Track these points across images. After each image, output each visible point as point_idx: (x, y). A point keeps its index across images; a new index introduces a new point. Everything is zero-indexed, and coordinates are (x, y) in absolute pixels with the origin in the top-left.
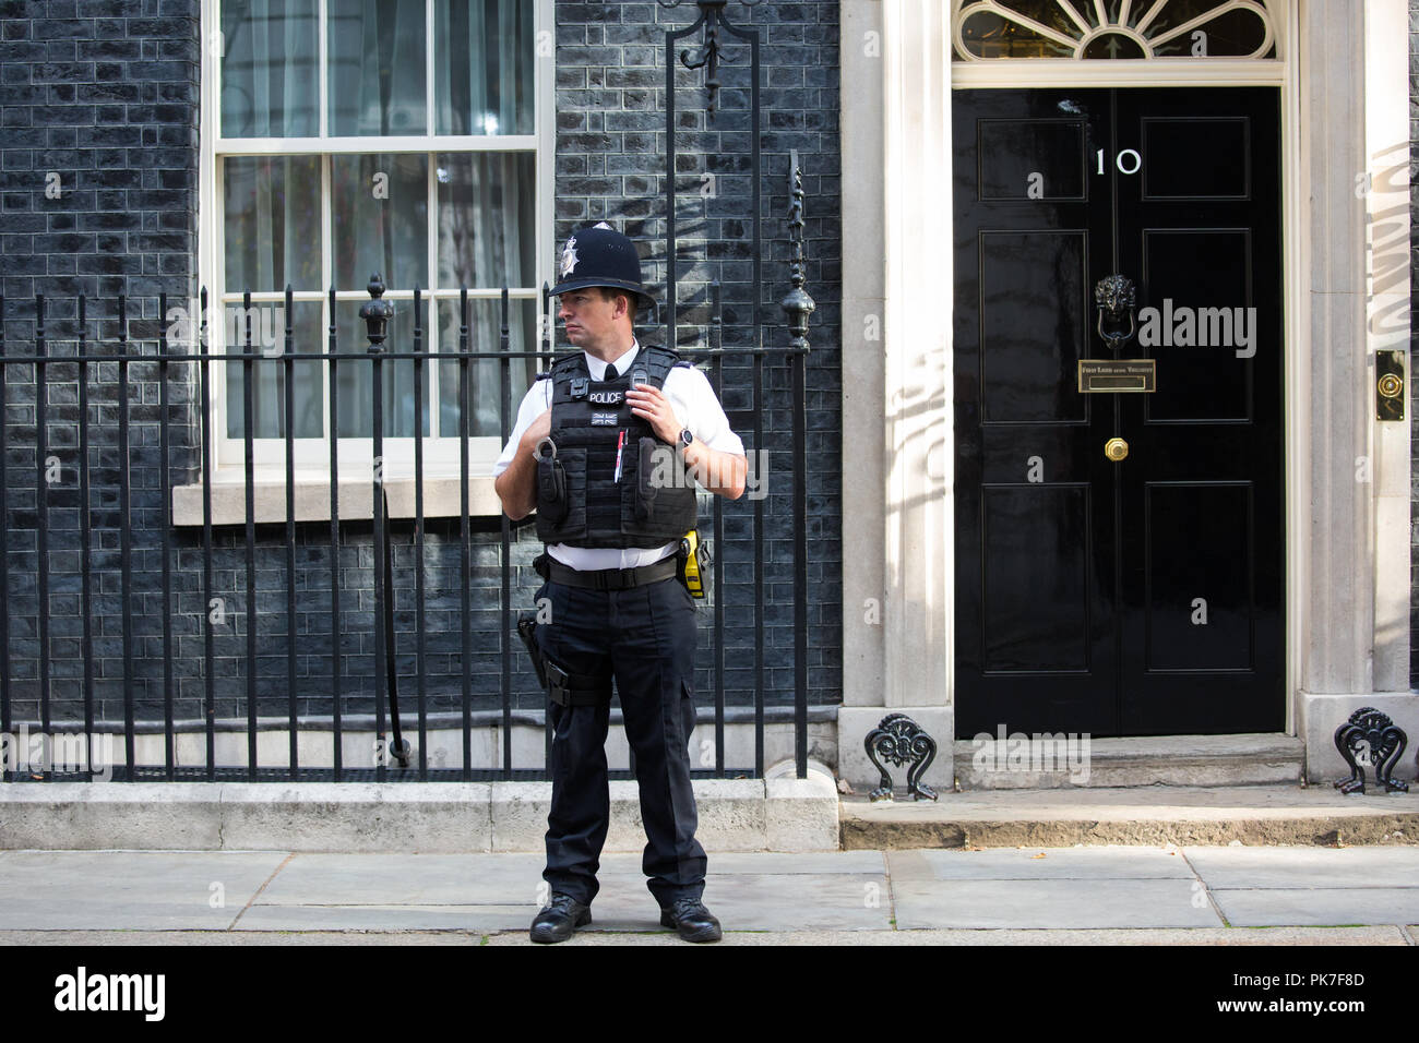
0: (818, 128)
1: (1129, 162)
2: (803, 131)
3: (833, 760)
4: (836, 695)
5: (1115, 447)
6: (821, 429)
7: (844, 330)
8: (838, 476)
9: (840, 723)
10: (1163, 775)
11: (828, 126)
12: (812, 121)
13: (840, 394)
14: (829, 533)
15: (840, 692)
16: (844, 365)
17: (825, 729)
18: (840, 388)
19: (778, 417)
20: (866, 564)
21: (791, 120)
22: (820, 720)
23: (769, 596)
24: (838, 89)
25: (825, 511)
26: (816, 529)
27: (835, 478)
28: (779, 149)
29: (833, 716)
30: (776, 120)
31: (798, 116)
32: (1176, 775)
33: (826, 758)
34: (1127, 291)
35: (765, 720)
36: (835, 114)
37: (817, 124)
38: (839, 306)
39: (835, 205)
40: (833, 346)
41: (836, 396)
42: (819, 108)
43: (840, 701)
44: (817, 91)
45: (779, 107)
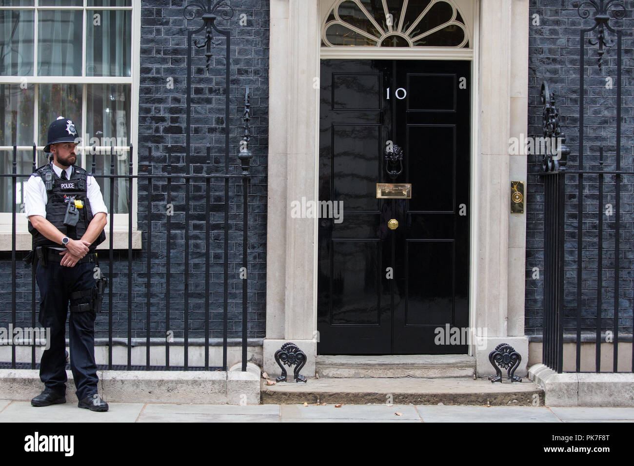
0: (259, 75)
1: (401, 94)
2: (252, 77)
3: (261, 363)
4: (262, 333)
5: (393, 223)
6: (258, 213)
7: (269, 168)
8: (265, 234)
9: (264, 346)
10: (411, 372)
11: (264, 75)
12: (256, 72)
13: (266, 197)
14: (261, 260)
15: (265, 332)
16: (269, 184)
17: (257, 349)
18: (267, 194)
19: (238, 207)
20: (277, 274)
21: (246, 72)
22: (254, 345)
23: (233, 288)
24: (268, 58)
25: (259, 250)
26: (255, 258)
27: (263, 235)
28: (241, 85)
29: (261, 343)
30: (240, 72)
31: (250, 70)
32: (418, 373)
33: (258, 362)
34: (399, 152)
35: (227, 345)
36: (267, 70)
37: (258, 74)
38: (267, 157)
39: (266, 111)
40: (264, 175)
41: (264, 198)
42: (259, 67)
43: (264, 336)
44: (259, 59)
45: (241, 66)
